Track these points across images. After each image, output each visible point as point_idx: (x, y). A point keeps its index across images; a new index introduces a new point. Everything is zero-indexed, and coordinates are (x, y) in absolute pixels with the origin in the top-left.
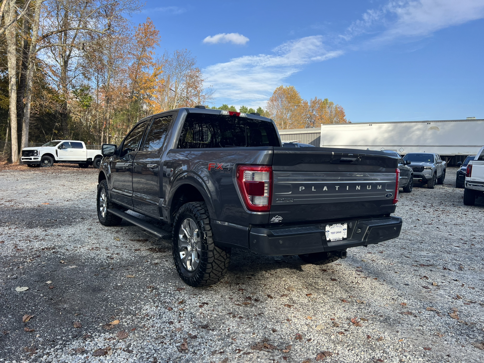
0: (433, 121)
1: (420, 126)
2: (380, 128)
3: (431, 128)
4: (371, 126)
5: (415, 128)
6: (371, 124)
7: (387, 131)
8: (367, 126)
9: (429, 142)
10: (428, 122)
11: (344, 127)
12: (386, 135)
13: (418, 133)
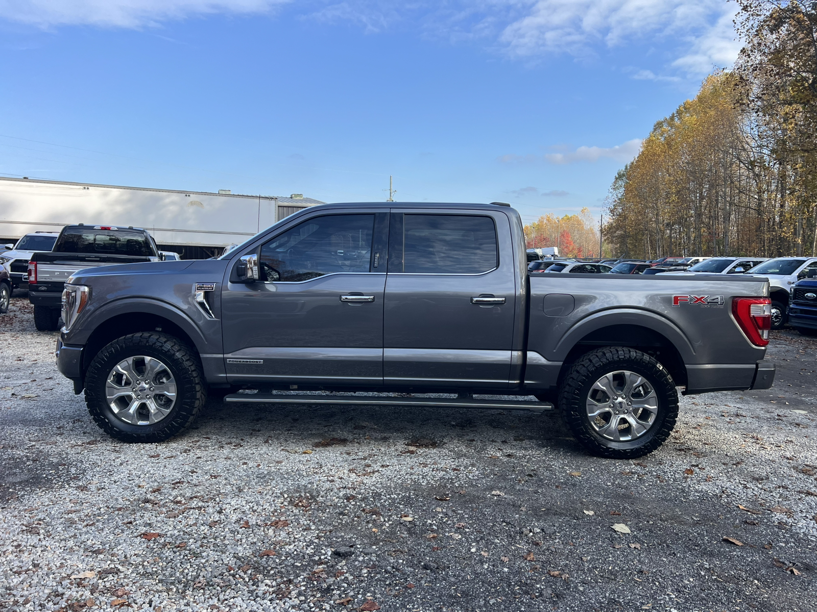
0: (194, 193)
1: (175, 197)
2: (105, 194)
3: (192, 203)
4: (86, 191)
5: (167, 200)
6: (86, 186)
7: (117, 202)
8: (78, 190)
9: (192, 224)
10: (187, 194)
11: (30, 186)
12: (119, 209)
13: (173, 208)
